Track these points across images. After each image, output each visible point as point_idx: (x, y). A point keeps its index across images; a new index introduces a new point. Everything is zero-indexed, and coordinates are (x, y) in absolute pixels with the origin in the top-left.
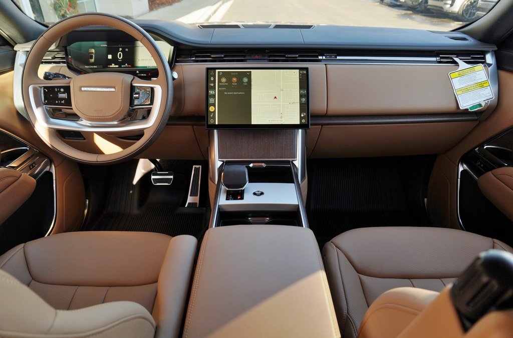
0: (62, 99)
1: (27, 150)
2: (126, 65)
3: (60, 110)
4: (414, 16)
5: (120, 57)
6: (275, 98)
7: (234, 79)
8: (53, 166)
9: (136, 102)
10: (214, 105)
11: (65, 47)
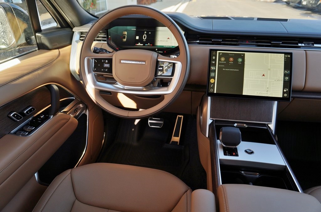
0: (106, 68)
1: (73, 100)
2: (149, 44)
3: (102, 75)
4: (313, 15)
5: (145, 38)
6: (264, 75)
7: (231, 59)
8: (88, 110)
9: (160, 73)
10: (214, 78)
11: (107, 30)
